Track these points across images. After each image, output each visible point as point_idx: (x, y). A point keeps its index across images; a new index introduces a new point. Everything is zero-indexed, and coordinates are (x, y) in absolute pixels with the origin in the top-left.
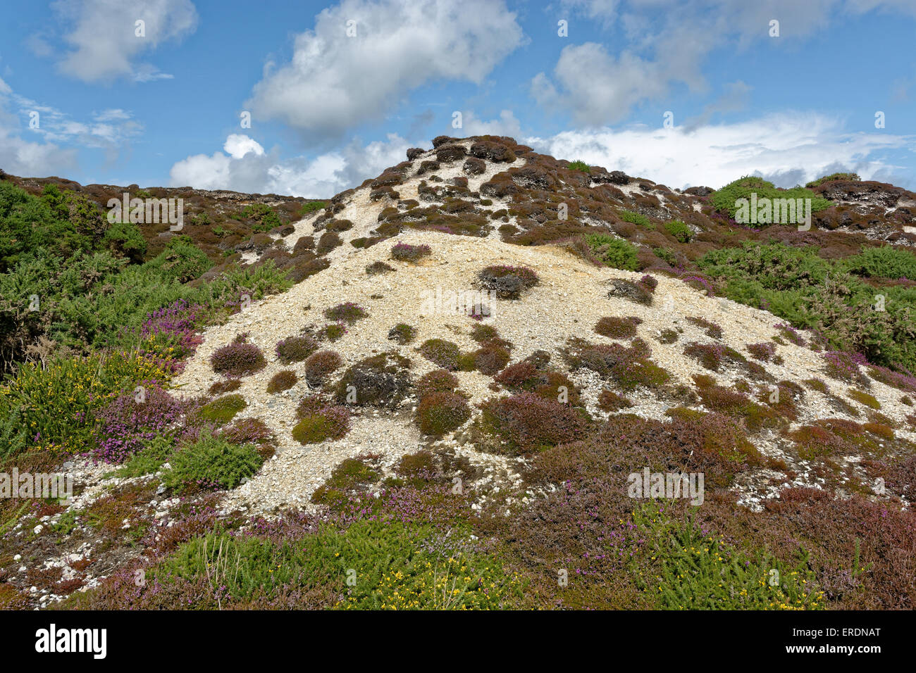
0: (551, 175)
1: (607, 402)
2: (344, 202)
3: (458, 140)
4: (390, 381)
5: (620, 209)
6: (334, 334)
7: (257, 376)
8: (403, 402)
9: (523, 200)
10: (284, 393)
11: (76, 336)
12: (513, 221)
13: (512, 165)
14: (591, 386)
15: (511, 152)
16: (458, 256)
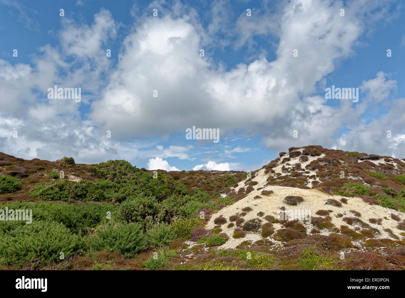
0: (335, 160)
1: (313, 231)
2: (255, 175)
3: (298, 148)
4: (256, 225)
5: (371, 171)
6: (244, 214)
7: (225, 225)
8: (259, 230)
9: (323, 170)
10: (231, 228)
11: (183, 216)
12: (317, 179)
13: (319, 157)
14: (309, 228)
15: (318, 151)
16: (281, 193)
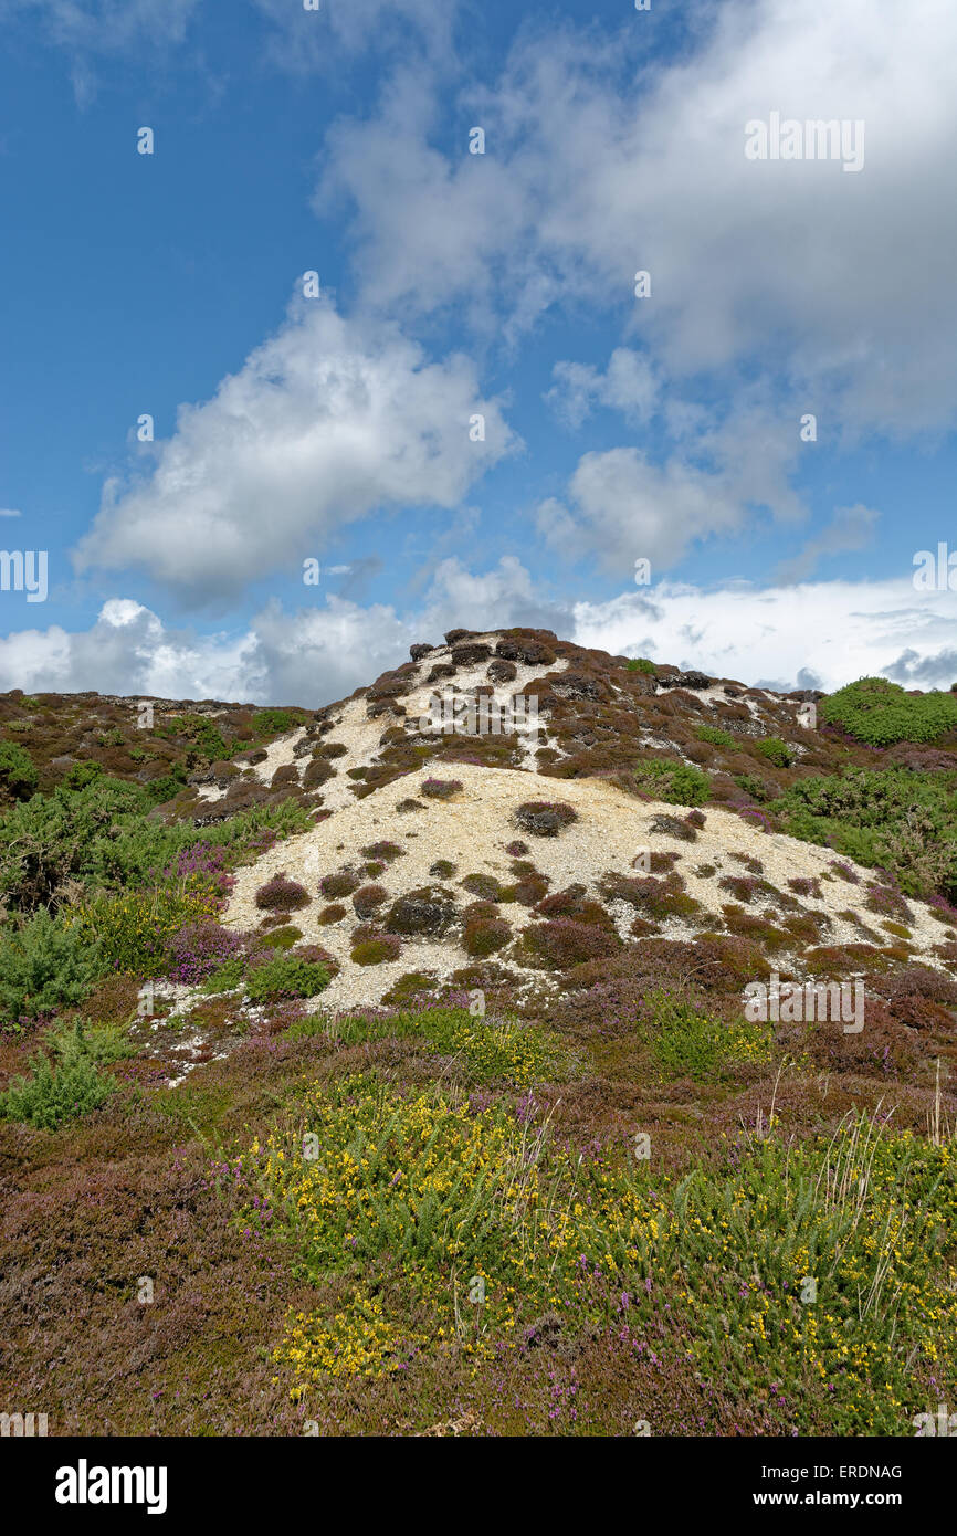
0: (600, 681)
1: (639, 928)
2: (333, 719)
3: (479, 634)
4: (437, 911)
5: (695, 723)
6: (374, 871)
7: (304, 911)
8: (449, 930)
9: (566, 715)
10: (336, 924)
11: (111, 876)
12: (553, 744)
13: (551, 669)
14: (625, 916)
15: (549, 651)
16: (491, 792)
